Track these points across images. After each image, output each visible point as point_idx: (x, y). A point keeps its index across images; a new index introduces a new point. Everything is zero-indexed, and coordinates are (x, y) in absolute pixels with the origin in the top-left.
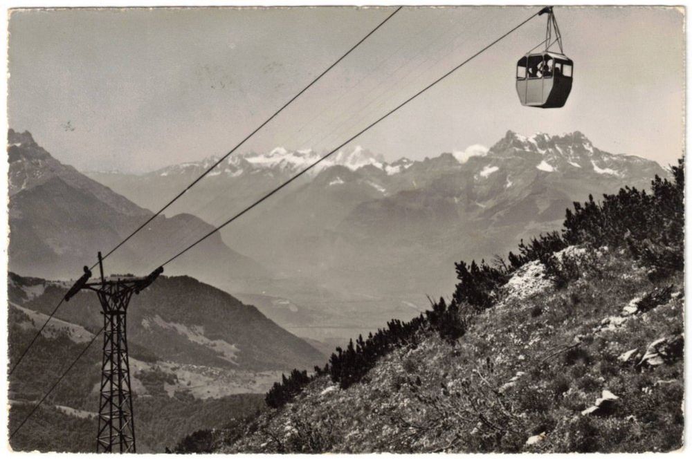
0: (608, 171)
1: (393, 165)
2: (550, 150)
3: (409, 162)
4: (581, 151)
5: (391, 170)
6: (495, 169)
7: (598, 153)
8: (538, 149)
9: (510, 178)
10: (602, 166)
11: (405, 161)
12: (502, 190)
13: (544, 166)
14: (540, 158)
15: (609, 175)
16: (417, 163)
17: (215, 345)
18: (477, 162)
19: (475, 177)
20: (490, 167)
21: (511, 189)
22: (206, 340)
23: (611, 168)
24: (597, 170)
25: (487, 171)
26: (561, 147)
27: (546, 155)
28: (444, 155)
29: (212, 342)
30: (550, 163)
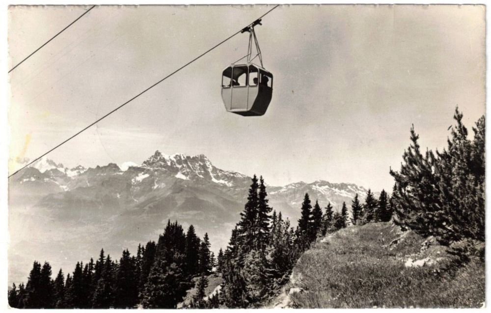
0: (222, 181)
1: (72, 170)
2: (185, 165)
3: (83, 168)
4: (204, 167)
5: (71, 174)
6: (147, 175)
7: (215, 169)
8: (176, 164)
9: (156, 182)
10: (217, 177)
11: (81, 168)
12: (151, 190)
13: (179, 175)
14: (177, 170)
15: (222, 184)
16: (90, 169)
18: (134, 170)
19: (133, 180)
20: (143, 174)
21: (158, 189)
23: (223, 179)
24: (214, 180)
25: (141, 177)
26: (191, 164)
27: (181, 168)
28: (110, 165)
30: (184, 174)
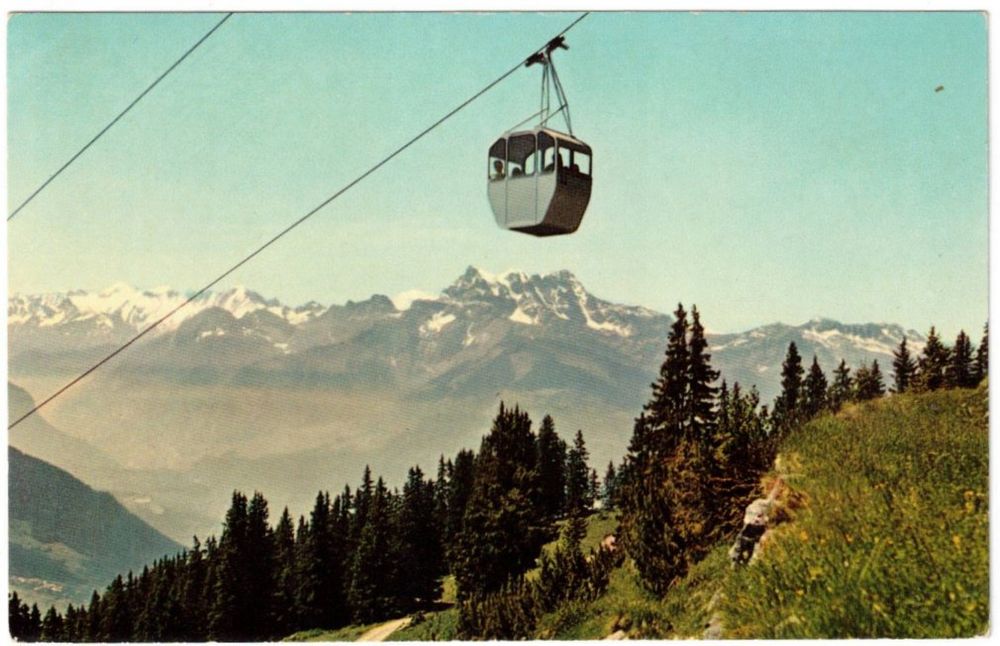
0: (608, 326)
1: (299, 310)
2: (528, 294)
3: (320, 307)
4: (570, 297)
5: (295, 319)
6: (451, 318)
7: (593, 302)
8: (511, 292)
9: (471, 331)
10: (599, 318)
11: (315, 305)
12: (460, 347)
13: (518, 316)
14: (513, 305)
15: (608, 331)
16: (335, 308)
17: (50, 550)
18: (423, 309)
19: (422, 329)
20: (444, 315)
21: (474, 346)
22: (35, 543)
23: (610, 321)
24: (591, 324)
25: (439, 322)
26: (541, 291)
27: (521, 302)
28: (375, 297)
29: (46, 546)
30: (526, 312)
